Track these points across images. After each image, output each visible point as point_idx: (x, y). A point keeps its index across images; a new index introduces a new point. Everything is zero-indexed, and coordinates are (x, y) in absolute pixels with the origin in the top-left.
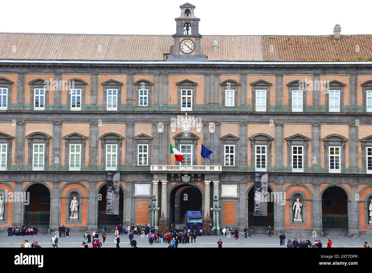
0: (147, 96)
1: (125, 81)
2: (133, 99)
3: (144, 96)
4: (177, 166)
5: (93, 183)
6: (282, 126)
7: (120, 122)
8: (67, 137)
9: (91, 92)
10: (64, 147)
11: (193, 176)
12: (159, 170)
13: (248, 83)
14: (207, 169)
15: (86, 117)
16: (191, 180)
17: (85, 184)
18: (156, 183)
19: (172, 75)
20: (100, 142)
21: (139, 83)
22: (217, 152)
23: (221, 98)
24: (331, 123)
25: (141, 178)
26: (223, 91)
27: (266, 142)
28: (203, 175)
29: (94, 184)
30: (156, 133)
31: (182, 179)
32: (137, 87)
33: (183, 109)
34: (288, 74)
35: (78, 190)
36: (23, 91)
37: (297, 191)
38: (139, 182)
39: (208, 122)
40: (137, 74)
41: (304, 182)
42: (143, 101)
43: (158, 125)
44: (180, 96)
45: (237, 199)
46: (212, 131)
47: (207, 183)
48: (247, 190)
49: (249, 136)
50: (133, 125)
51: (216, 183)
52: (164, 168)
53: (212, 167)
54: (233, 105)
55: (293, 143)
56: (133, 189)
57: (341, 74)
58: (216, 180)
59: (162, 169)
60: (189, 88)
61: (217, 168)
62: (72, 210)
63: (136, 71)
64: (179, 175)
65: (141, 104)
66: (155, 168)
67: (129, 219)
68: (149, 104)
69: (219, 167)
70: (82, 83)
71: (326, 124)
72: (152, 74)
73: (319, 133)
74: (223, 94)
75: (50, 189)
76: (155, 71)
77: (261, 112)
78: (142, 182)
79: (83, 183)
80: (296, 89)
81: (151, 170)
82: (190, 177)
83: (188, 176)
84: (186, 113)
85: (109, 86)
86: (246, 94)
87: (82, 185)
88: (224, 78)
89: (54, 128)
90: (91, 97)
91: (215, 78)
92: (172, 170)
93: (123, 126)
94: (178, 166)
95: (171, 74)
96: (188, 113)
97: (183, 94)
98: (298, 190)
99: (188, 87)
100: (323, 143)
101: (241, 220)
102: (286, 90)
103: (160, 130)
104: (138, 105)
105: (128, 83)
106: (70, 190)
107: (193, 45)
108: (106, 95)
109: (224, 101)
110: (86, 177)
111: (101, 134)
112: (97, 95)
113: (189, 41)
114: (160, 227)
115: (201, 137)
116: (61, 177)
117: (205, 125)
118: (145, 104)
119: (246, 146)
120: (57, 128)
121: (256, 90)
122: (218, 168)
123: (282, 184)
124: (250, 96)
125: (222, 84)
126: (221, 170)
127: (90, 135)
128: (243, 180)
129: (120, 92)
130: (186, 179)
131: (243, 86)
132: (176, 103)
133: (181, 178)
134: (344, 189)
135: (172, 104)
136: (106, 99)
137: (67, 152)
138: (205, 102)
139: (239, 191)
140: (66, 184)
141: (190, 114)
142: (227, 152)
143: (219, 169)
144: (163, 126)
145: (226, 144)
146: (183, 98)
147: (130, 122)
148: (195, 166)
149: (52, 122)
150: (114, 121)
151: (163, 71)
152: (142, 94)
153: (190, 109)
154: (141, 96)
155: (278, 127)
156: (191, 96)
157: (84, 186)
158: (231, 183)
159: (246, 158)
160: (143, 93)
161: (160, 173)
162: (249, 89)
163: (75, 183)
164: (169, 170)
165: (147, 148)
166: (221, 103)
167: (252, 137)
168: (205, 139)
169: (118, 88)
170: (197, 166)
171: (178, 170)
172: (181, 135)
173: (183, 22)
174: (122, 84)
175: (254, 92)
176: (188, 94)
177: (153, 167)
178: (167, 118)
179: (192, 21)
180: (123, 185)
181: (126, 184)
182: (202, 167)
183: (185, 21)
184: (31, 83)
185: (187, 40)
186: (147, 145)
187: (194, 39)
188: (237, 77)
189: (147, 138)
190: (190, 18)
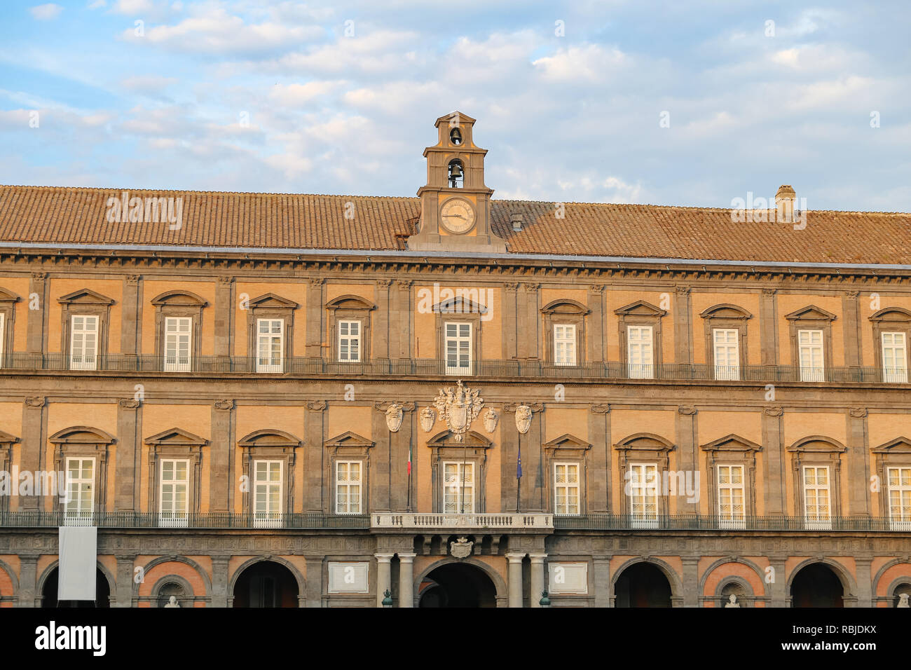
0: (358, 337)
1: (305, 300)
2: (323, 344)
3: (349, 337)
4: (436, 515)
5: (221, 559)
6: (694, 414)
7: (290, 403)
8: (154, 439)
9: (216, 326)
11: (479, 540)
12: (395, 526)
13: (608, 308)
14: (517, 522)
15: (202, 387)
16: (472, 553)
17: (199, 563)
18: (384, 558)
19: (422, 285)
20: (239, 453)
21: (340, 304)
22: (537, 481)
23: (543, 344)
24: (806, 409)
25: (350, 546)
26: (548, 328)
27: (655, 455)
28: (505, 539)
29: (223, 562)
30: (382, 430)
31: (452, 549)
32: (333, 313)
33: (450, 371)
34: (703, 289)
35: (183, 578)
36: (44, 321)
37: (732, 577)
38: (340, 558)
39: (514, 405)
40: (334, 281)
41: (747, 554)
42: (349, 349)
43: (389, 411)
44: (442, 339)
45: (587, 598)
46: (522, 426)
47: (515, 558)
48: (612, 575)
49: (615, 440)
50: (325, 410)
51: (537, 559)
52: (408, 521)
53: (529, 519)
54: (574, 363)
55: (720, 456)
56: (325, 576)
57: (824, 293)
58: (539, 551)
59: (401, 522)
60: (463, 319)
61: (542, 521)
63: (332, 274)
64: (445, 540)
65: (344, 356)
66: (384, 521)
68: (364, 358)
69: (547, 519)
70: (193, 302)
71: (794, 410)
72: (371, 282)
73: (780, 433)
74: (550, 336)
75: (110, 574)
76: (380, 274)
77: (644, 380)
78: (348, 558)
79: (196, 559)
80: (721, 325)
81: (374, 524)
82: (472, 543)
83: (467, 542)
84: (460, 381)
85: (263, 311)
86: (603, 335)
87: (191, 566)
88: (549, 295)
89: (119, 417)
90: (217, 337)
91: (529, 296)
93: (300, 412)
94: (439, 515)
95: (418, 283)
96: (464, 380)
97: (449, 335)
98: (733, 573)
99: (463, 316)
100: (788, 456)
102: (699, 326)
103: (393, 424)
104: (337, 359)
105: (311, 305)
106: (161, 579)
107: (471, 213)
108: (254, 334)
109: (550, 351)
110: (204, 545)
111: (241, 434)
112: (230, 333)
113: (462, 203)
115: (497, 439)
116: (137, 545)
117: (508, 411)
118: (354, 356)
119: (607, 465)
120: (129, 417)
121: (629, 327)
122: (544, 521)
123: (698, 561)
124: (613, 340)
125: (546, 310)
126: (551, 525)
127: (213, 435)
128: (602, 551)
129: (290, 328)
130: (461, 550)
131: (596, 316)
132: (432, 355)
133: (449, 547)
134: (839, 568)
135: (421, 357)
136: (256, 343)
137: (154, 479)
138: (505, 353)
139: (591, 578)
140: (151, 562)
141: (467, 382)
142: (561, 479)
143: (547, 523)
144: (400, 413)
145: (559, 460)
146: (450, 343)
147: (316, 403)
148: (483, 515)
149: (114, 401)
150: (273, 400)
151: (401, 275)
152: (345, 332)
153: (468, 372)
154: (344, 337)
155: (684, 418)
156: (470, 339)
157: (197, 568)
158: (572, 559)
159: (609, 495)
160: (349, 329)
161: (398, 534)
162: (612, 322)
163: (174, 560)
164: (421, 526)
165: (360, 470)
166: (544, 358)
167: (622, 444)
168: (505, 446)
169: (286, 316)
170: (487, 515)
171: (440, 526)
172: (445, 438)
173: (447, 158)
174: (296, 307)
175: (622, 330)
176: (462, 335)
177: (379, 518)
178: (411, 395)
179: (468, 156)
180: (298, 565)
181: (306, 562)
182: (503, 518)
183: (452, 154)
184: (64, 300)
185: (458, 201)
186: (361, 462)
187: (473, 199)
188: (581, 295)
189: (361, 444)
190: (464, 146)
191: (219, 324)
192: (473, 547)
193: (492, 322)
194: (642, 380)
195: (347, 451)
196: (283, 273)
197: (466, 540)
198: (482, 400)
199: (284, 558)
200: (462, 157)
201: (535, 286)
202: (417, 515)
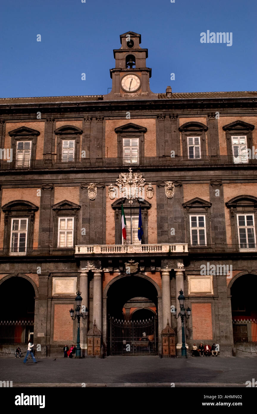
0: (73, 149)
1: (43, 130)
2: (53, 153)
4: (117, 246)
11: (142, 261)
12: (89, 253)
13: (219, 126)
14: (165, 249)
16: (139, 269)
18: (84, 273)
19: (110, 119)
20: (3, 215)
22: (179, 226)
23: (181, 147)
25: (62, 267)
26: (184, 139)
27: (252, 209)
28: (158, 260)
30: (85, 199)
31: (126, 267)
32: (59, 136)
38: (59, 275)
39: (163, 182)
40: (60, 120)
42: (68, 156)
43: (89, 187)
44: (121, 147)
45: (213, 297)
46: (170, 194)
47: (166, 271)
48: (228, 283)
49: (226, 201)
50: (52, 188)
51: (179, 272)
52: (97, 250)
53: (172, 246)
54: (200, 158)
56: (50, 285)
58: (180, 267)
59: (93, 250)
60: (134, 136)
61: (180, 248)
63: (59, 116)
64: (121, 261)
65: (65, 160)
66: (83, 250)
67: (43, 334)
68: (76, 159)
69: (184, 246)
72: (81, 119)
74: (185, 143)
76: (86, 115)
77: (243, 164)
78: (64, 274)
81: (77, 252)
82: (138, 263)
84: (130, 168)
85: (20, 137)
88: (184, 121)
91: (172, 121)
92: (110, 252)
94: (119, 246)
95: (107, 118)
96: (134, 168)
99: (133, 134)
101: (222, 331)
103: (92, 195)
105: (47, 132)
107: (139, 81)
108: (15, 149)
111: (5, 203)
113: (133, 76)
114: (89, 345)
115: (154, 202)
117: (160, 186)
119: (222, 215)
121: (232, 137)
125: (181, 128)
126: (186, 250)
129: (34, 145)
130: (131, 268)
131: (212, 131)
132: (115, 155)
133: (124, 266)
135: (109, 157)
136: (15, 154)
138: (158, 153)
139: (215, 284)
142: (194, 225)
143: (184, 249)
144: (96, 189)
145: (192, 213)
146: (126, 150)
147: (48, 185)
148: (146, 245)
151: (97, 114)
152: (66, 147)
156: (137, 147)
159: (224, 233)
160: (69, 144)
161: (92, 258)
162: (222, 134)
164: (105, 252)
165: (72, 224)
166: (182, 155)
167: (231, 202)
168: (160, 207)
169: (33, 139)
170: (148, 245)
171: (119, 252)
173: (125, 55)
174: (38, 134)
175: (228, 138)
176: (133, 145)
177: (79, 249)
178: (103, 178)
179: (137, 53)
180: (34, 279)
181: (39, 277)
182: (157, 247)
183: (127, 53)
185: (131, 76)
186: (73, 218)
187: (140, 74)
188: (202, 120)
189: (73, 207)
190: (134, 48)
192: (139, 266)
193: (150, 137)
194: (241, 164)
195: (64, 212)
196: (32, 116)
197: (134, 261)
198: (144, 180)
199: (26, 275)
200: (133, 54)
201: (175, 116)
202: (103, 246)
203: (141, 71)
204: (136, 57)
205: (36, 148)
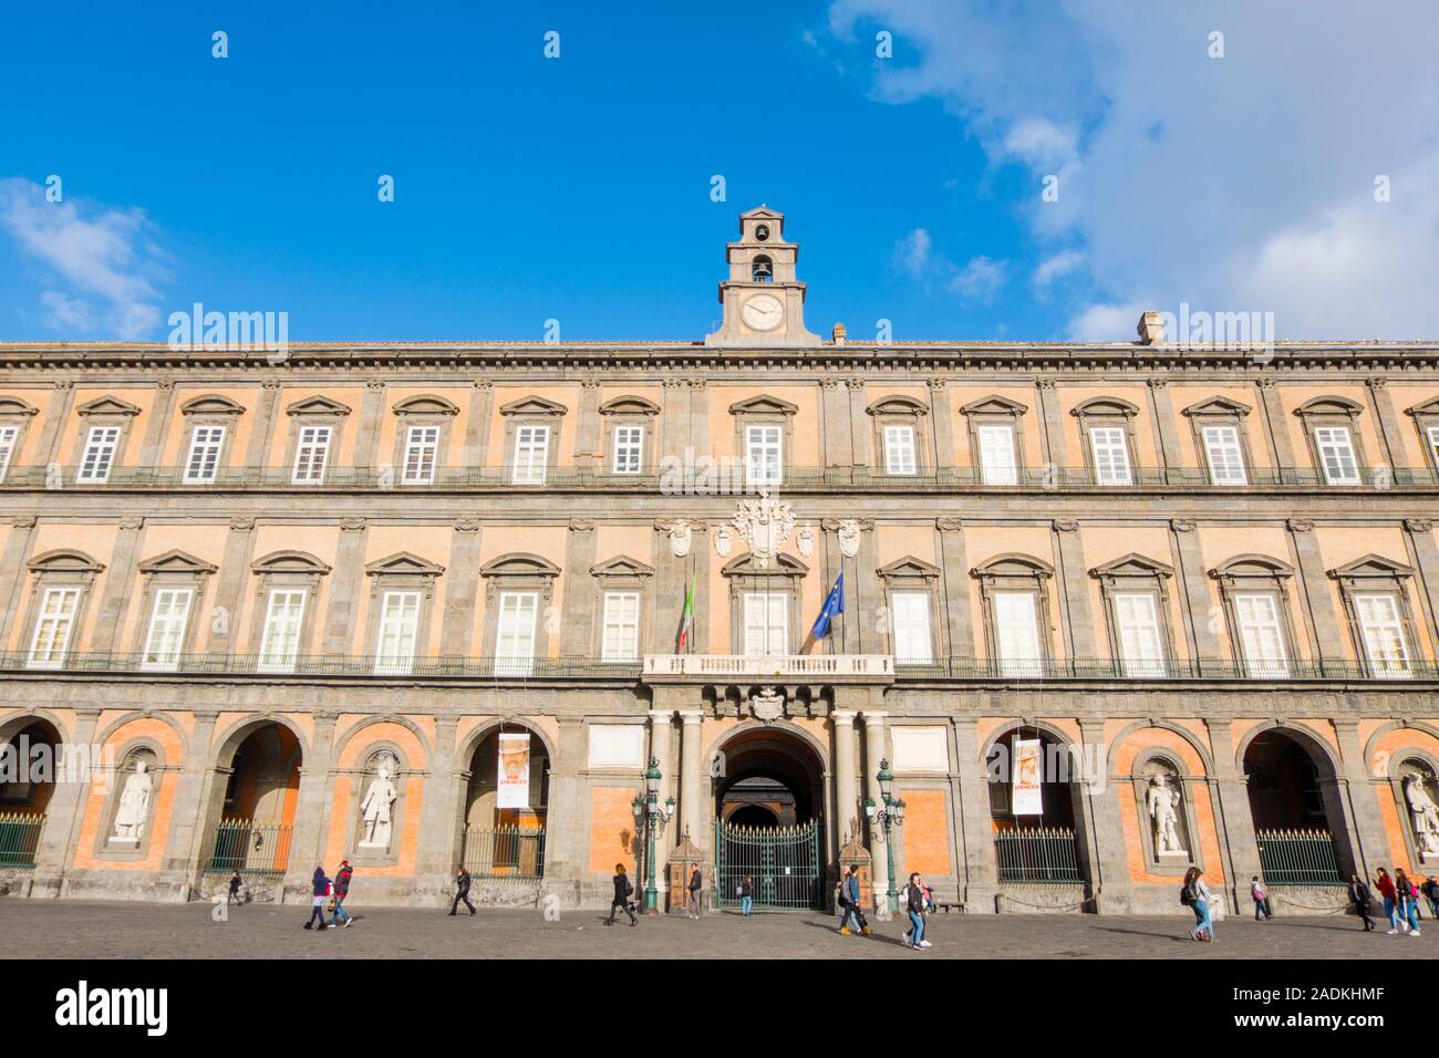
0: (639, 445)
1: (576, 403)
2: (595, 454)
3: (629, 446)
4: (736, 657)
5: (448, 720)
6: (1076, 530)
7: (551, 523)
8: (377, 566)
9: (468, 434)
10: (364, 600)
11: (792, 692)
12: (675, 672)
13: (952, 406)
14: (844, 666)
15: (443, 504)
16: (784, 712)
17: (420, 725)
18: (662, 718)
19: (717, 386)
20: (482, 582)
21: (619, 407)
22: (870, 616)
23: (871, 449)
25: (613, 702)
26: (877, 432)
28: (828, 691)
29: (451, 723)
30: (664, 556)
31: (756, 706)
32: (609, 417)
34: (1071, 381)
35: (396, 745)
36: (268, 433)
37: (1158, 748)
38: (605, 720)
39: (836, 520)
40: (611, 383)
41: (1173, 715)
42: (628, 459)
43: (673, 530)
44: (744, 445)
45: (949, 778)
46: (850, 548)
47: (845, 717)
48: (982, 745)
49: (970, 564)
50: (592, 529)
51: (875, 719)
52: (693, 665)
53: (860, 661)
54: (913, 472)
55: (1120, 582)
56: (584, 744)
57: (1229, 384)
58: (877, 707)
59: (683, 666)
60: (770, 421)
61: (877, 665)
62: (370, 816)
63: (609, 375)
64: (746, 692)
65: (622, 468)
66: (660, 665)
67: (566, 855)
68: (645, 469)
69: (885, 662)
70: (442, 409)
71: (1210, 523)
72: (657, 383)
73: (1198, 552)
74: (879, 439)
75: (305, 738)
76: (667, 375)
77: (1007, 487)
78: (617, 720)
79: (415, 719)
80: (1101, 423)
81: (647, 670)
82: (782, 697)
83: (775, 696)
85: (525, 417)
87: (409, 728)
88: (874, 393)
89: (340, 541)
90: (467, 448)
91: (851, 394)
92: (721, 672)
93: (561, 534)
94: (740, 657)
95: (712, 383)
97: (753, 440)
98: (1156, 742)
99: (768, 417)
100: (1215, 583)
101: (971, 856)
102: (1070, 426)
103: (682, 545)
104: (612, 470)
105: (583, 409)
106: (369, 746)
107: (780, 308)
108: (512, 444)
109: (881, 458)
110: (427, 700)
111: (484, 560)
112: (484, 441)
113: (769, 298)
114: (674, 883)
115: (814, 564)
116: (344, 698)
117: (828, 530)
118: (634, 468)
119: (965, 596)
120: (352, 539)
121: (981, 428)
122: (883, 665)
123: (1102, 724)
124: (961, 444)
125: (873, 408)
126: (891, 671)
127: (452, 561)
128: (966, 711)
129: (555, 435)
130: (768, 709)
131: (939, 414)
133: (752, 704)
134: (1313, 736)
136: (513, 455)
137: (374, 616)
138: (824, 460)
139: (954, 749)
140: (358, 723)
141: (775, 493)
143: (885, 668)
144: (688, 532)
145: (899, 590)
146: (754, 450)
147: (582, 521)
149: (336, 522)
150: (529, 519)
151: (692, 373)
152: (623, 440)
153: (776, 480)
154: (623, 446)
155: (1061, 535)
156: (778, 446)
157: (416, 731)
158: (923, 721)
159: (970, 635)
160: (629, 436)
161: (678, 683)
162: (958, 423)
163: (388, 720)
164: (710, 671)
165: (636, 605)
166: (873, 466)
167: (983, 567)
168: (828, 574)
169: (551, 422)
171: (740, 672)
172: (747, 561)
173: (751, 254)
174: (563, 411)
175: (972, 432)
176: (769, 440)
177: (652, 663)
178: (704, 510)
179: (775, 252)
180: (549, 729)
181: (558, 724)
182: (824, 661)
184: (293, 408)
185: (763, 297)
186: (637, 595)
187: (781, 294)
188: (917, 392)
189: (637, 572)
190: (770, 242)
191: (472, 433)
192: (784, 704)
193: (805, 424)
194: (1003, 487)
195: (619, 580)
197: (774, 693)
198: (794, 515)
199: (530, 718)
200: (768, 253)
201: (858, 381)
202: (705, 657)
203: (785, 288)
204: (774, 261)
205: (558, 443)
